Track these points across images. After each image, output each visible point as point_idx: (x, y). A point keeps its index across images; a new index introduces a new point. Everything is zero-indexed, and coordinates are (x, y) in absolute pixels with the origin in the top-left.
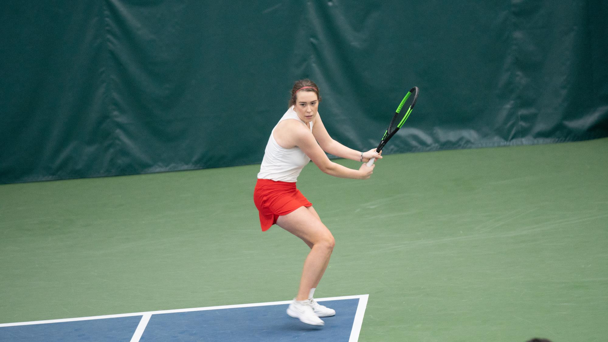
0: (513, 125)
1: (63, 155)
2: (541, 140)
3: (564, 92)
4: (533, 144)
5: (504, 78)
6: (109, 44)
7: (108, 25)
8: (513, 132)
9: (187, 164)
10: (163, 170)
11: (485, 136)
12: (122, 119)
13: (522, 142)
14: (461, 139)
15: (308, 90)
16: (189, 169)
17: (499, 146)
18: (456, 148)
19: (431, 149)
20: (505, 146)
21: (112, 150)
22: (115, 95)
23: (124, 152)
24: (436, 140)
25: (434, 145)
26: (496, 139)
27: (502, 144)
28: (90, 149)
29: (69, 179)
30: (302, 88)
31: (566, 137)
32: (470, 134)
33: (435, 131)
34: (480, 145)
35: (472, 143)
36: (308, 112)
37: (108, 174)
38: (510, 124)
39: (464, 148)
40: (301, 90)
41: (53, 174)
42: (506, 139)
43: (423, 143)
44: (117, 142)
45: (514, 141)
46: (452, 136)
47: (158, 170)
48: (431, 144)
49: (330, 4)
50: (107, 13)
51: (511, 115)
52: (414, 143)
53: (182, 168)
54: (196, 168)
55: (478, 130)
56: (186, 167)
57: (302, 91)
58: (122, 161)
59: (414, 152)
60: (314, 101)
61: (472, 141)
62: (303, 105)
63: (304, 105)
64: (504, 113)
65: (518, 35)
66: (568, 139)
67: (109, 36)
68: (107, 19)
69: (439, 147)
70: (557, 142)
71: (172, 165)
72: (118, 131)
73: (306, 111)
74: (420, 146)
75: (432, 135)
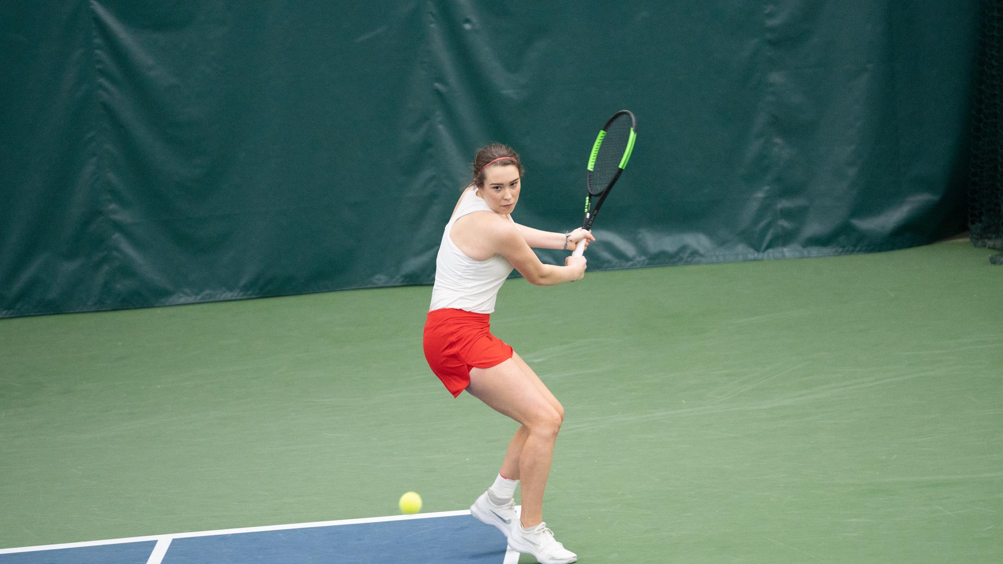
0: (769, 225)
1: (25, 277)
2: (814, 251)
3: (852, 172)
4: (802, 257)
5: (754, 147)
6: (101, 92)
7: (99, 62)
8: (769, 237)
9: (231, 290)
10: (191, 299)
11: (722, 243)
12: (123, 216)
13: (782, 252)
14: (684, 248)
15: (505, 164)
16: (234, 298)
17: (746, 260)
18: (674, 264)
19: (632, 265)
20: (755, 260)
21: (106, 268)
22: (112, 177)
23: (126, 270)
24: (643, 251)
25: (638, 259)
26: (741, 248)
27: (751, 256)
28: (69, 267)
29: (36, 316)
30: (493, 161)
31: (855, 246)
32: (697, 241)
33: (640, 236)
34: (714, 258)
35: (701, 255)
36: (506, 200)
37: (101, 306)
38: (763, 223)
39: (688, 263)
40: (492, 164)
41: (9, 308)
42: (757, 250)
43: (620, 255)
44: (115, 253)
45: (770, 251)
46: (668, 243)
47: (182, 300)
48: (634, 257)
49: (467, 26)
50: (98, 41)
51: (765, 207)
52: (606, 255)
53: (223, 297)
54: (245, 297)
55: (710, 234)
56: (229, 295)
57: (495, 165)
58: (122, 286)
59: (606, 269)
60: (514, 181)
61: (702, 251)
62: (497, 188)
63: (499, 188)
64: (753, 206)
65: (776, 78)
66: (858, 248)
67: (102, 80)
68: (97, 51)
69: (647, 261)
70: (840, 254)
71: (207, 292)
72: (116, 236)
73: (503, 198)
74: (615, 261)
75: (635, 242)
